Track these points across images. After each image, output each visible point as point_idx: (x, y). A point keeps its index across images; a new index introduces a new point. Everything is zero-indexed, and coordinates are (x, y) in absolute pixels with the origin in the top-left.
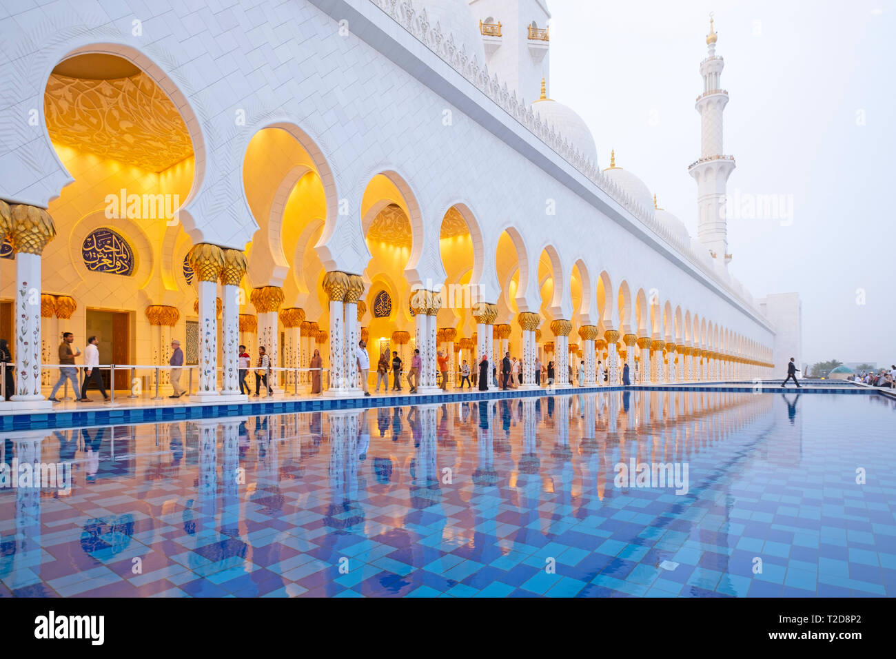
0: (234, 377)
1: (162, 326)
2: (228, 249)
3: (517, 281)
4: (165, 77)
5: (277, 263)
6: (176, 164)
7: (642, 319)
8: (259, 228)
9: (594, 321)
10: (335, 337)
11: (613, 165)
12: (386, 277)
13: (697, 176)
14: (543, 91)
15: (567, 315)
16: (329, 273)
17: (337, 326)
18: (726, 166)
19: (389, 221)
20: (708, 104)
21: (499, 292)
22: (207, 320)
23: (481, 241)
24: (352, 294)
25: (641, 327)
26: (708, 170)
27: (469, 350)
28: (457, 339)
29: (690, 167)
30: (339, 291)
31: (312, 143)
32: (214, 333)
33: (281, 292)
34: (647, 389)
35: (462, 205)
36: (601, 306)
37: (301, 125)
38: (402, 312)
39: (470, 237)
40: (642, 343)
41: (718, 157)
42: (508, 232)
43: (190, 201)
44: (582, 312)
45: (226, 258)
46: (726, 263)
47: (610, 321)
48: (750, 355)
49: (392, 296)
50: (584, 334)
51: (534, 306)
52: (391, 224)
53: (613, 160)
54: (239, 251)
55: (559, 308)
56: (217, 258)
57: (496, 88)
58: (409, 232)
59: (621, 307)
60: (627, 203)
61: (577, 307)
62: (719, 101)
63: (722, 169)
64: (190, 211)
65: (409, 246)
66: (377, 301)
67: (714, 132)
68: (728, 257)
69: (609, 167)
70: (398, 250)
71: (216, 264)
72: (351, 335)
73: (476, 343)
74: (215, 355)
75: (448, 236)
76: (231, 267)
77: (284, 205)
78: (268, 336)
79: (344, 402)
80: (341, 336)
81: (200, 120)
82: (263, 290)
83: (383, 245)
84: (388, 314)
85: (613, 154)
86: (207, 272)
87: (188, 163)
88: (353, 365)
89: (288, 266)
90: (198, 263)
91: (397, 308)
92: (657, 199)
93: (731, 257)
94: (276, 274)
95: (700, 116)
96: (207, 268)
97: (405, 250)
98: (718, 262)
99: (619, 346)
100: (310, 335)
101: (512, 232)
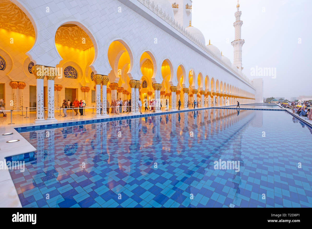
0: (105, 110)
1: (85, 92)
2: (104, 75)
3: (182, 78)
4: (87, 29)
5: (117, 77)
6: (89, 48)
7: (217, 88)
8: (112, 69)
9: (204, 90)
10: (133, 98)
11: (210, 44)
12: (146, 77)
13: (234, 45)
14: (190, 24)
15: (196, 88)
16: (131, 80)
17: (133, 95)
18: (242, 42)
19: (147, 62)
20: (237, 24)
21: (178, 83)
22: (98, 95)
23: (172, 69)
24: (137, 86)
25: (217, 90)
26: (237, 43)
27: (169, 97)
28: (166, 94)
29: (232, 43)
30: (133, 85)
31: (126, 44)
32: (100, 99)
33: (118, 84)
34: (219, 108)
35: (168, 59)
36: (206, 84)
37: (123, 40)
38: (150, 86)
39: (169, 66)
40: (218, 95)
41: (240, 40)
42: (180, 66)
43: (93, 63)
44: (201, 87)
45: (103, 78)
46: (242, 70)
47: (208, 89)
48: (248, 96)
49: (147, 82)
50: (201, 93)
51: (187, 86)
52: (147, 63)
53: (210, 42)
54: (107, 76)
55: (194, 86)
56: (101, 78)
57: (177, 26)
58: (152, 65)
59: (211, 84)
60: (213, 55)
61: (199, 85)
62: (240, 24)
63: (241, 43)
64: (93, 66)
65: (153, 69)
66: (143, 83)
67: (238, 33)
68: (242, 68)
69: (209, 44)
70: (149, 69)
71: (100, 80)
72: (137, 97)
73: (171, 95)
74: (100, 105)
75: (163, 66)
76: (104, 80)
77: (118, 60)
78: (114, 96)
79: (135, 116)
80: (134, 98)
81: (96, 41)
82: (113, 84)
83: (145, 68)
84: (146, 87)
85: (210, 41)
86: (98, 82)
87: (92, 48)
88: (137, 105)
89: (120, 77)
90: (96, 80)
91: (149, 85)
92: (222, 53)
93: (243, 68)
94: (116, 80)
95: (234, 28)
96: (98, 81)
97: (151, 70)
98: (239, 70)
99: (211, 95)
100: (125, 94)
101: (181, 66)
